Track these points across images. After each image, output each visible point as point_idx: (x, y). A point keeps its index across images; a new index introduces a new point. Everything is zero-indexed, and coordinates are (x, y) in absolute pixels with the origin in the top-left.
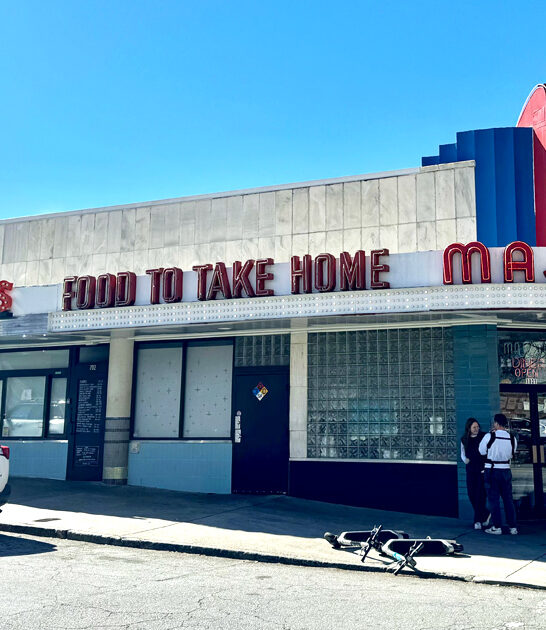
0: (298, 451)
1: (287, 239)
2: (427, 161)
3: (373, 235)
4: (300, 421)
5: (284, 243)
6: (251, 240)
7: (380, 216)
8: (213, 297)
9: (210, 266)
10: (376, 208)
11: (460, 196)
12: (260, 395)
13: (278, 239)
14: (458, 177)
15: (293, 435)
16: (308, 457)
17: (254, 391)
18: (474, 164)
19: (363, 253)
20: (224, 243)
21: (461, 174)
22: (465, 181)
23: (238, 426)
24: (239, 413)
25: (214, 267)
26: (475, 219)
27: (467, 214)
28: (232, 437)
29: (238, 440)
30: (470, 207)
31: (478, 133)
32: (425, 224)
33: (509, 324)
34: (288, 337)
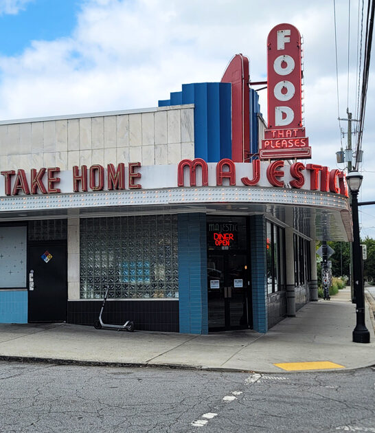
0: (74, 294)
1: (64, 155)
2: (161, 103)
3: (124, 152)
4: (75, 276)
5: (62, 157)
6: (38, 154)
7: (130, 140)
8: (17, 194)
9: (13, 172)
10: (127, 135)
11: (184, 128)
12: (47, 260)
13: (57, 154)
14: (183, 115)
15: (70, 285)
16: (81, 298)
17: (42, 257)
18: (193, 106)
19: (123, 165)
20: (18, 156)
21: (185, 113)
22: (187, 118)
23: (31, 280)
24: (32, 271)
25: (16, 173)
26: (193, 144)
27: (189, 140)
28: (28, 287)
29: (31, 289)
30: (190, 135)
31: (196, 85)
32: (161, 146)
33: (214, 212)
34: (65, 221)
